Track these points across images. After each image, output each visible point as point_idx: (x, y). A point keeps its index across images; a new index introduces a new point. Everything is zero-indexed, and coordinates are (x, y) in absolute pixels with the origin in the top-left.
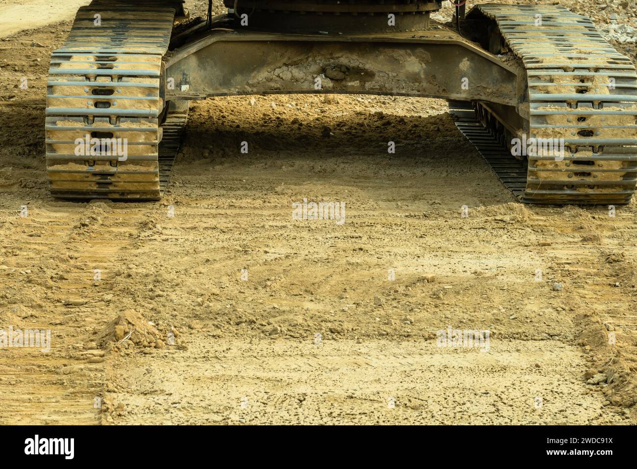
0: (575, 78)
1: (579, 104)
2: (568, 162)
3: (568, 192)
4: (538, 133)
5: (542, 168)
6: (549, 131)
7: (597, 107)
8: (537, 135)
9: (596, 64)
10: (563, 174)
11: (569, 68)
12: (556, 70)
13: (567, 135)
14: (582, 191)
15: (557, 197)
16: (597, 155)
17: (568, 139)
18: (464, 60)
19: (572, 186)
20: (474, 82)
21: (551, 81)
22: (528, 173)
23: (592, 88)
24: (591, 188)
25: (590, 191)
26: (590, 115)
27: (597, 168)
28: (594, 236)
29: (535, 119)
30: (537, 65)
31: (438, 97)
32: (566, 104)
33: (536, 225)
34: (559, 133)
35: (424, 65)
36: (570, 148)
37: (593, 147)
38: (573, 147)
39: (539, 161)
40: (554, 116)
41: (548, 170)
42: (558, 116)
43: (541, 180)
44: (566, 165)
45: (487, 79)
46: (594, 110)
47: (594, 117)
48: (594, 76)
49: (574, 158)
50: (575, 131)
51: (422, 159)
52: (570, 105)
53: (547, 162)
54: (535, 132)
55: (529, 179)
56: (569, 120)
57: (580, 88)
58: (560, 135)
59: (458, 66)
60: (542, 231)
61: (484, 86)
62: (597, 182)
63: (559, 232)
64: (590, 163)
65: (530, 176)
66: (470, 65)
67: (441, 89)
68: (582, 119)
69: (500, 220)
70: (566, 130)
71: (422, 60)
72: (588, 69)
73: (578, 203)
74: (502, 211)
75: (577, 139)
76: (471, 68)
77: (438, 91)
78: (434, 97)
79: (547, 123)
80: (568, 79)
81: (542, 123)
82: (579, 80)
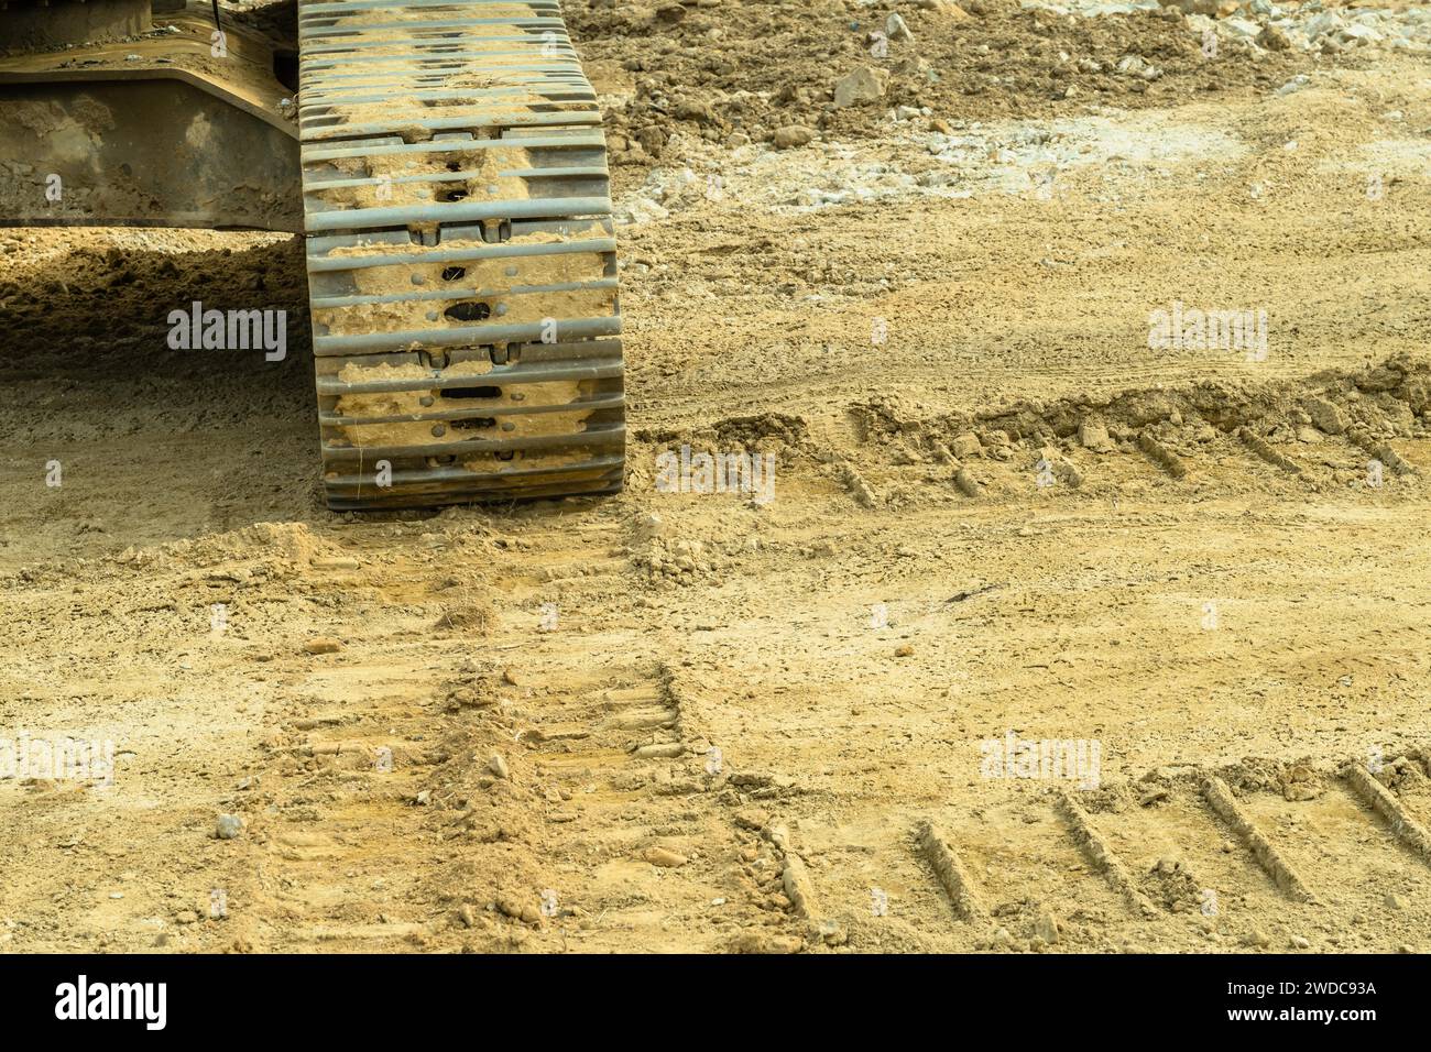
0: (431, 159)
1: (444, 232)
2: (425, 393)
3: (443, 474)
4: (333, 320)
5: (356, 416)
6: (365, 314)
7: (496, 237)
8: (332, 328)
9: (495, 116)
10: (418, 429)
11: (419, 132)
12: (381, 141)
13: (413, 320)
14: (479, 469)
15: (412, 489)
16: (505, 370)
17: (420, 330)
18: (196, 118)
19: (451, 458)
20: (227, 176)
21: (367, 172)
22: (323, 433)
23: (478, 185)
24: (503, 459)
25: (502, 468)
26: (476, 261)
27: (509, 404)
28: (472, 610)
29: (323, 281)
30: (329, 130)
31: (139, 224)
32: (407, 233)
33: (324, 585)
34: (392, 316)
35: (97, 138)
36: (430, 357)
37: (491, 347)
38: (435, 351)
39: (346, 398)
40: (375, 269)
41: (373, 421)
42: (385, 271)
43: (361, 448)
44: (422, 401)
45: (260, 168)
46: (484, 246)
47: (487, 264)
48: (484, 150)
49: (440, 384)
50: (436, 308)
51: (157, 381)
52: (418, 235)
53: (368, 399)
54: (325, 320)
55: (326, 447)
56: (418, 278)
57: (446, 187)
58: (394, 321)
59: (183, 137)
60: (338, 602)
61: (251, 185)
62: (513, 442)
63: (388, 602)
64: (490, 392)
65: (327, 439)
66: (212, 131)
67: (147, 201)
68: (454, 272)
69: (223, 578)
70: (411, 308)
71: (93, 126)
72: (472, 131)
73: (479, 499)
74: (239, 549)
75: (444, 328)
76: (215, 138)
77: (139, 208)
78: (129, 224)
79: (358, 292)
80: (413, 163)
81: (345, 293)
82: (443, 165)
